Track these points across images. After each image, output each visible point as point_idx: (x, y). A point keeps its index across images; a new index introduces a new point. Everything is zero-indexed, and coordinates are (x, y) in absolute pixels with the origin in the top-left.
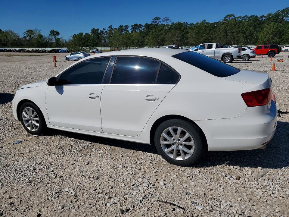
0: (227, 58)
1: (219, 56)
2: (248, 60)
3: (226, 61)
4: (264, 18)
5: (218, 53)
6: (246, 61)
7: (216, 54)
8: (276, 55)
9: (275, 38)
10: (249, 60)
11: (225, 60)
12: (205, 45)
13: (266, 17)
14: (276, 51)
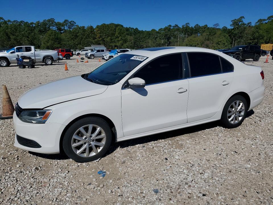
0: (48, 60)
1: (39, 59)
2: (58, 62)
3: (48, 63)
4: (34, 25)
5: (38, 56)
6: (56, 63)
7: (36, 57)
8: (71, 58)
9: (56, 43)
10: (60, 62)
11: (46, 62)
12: (22, 47)
13: (35, 24)
14: (71, 55)
